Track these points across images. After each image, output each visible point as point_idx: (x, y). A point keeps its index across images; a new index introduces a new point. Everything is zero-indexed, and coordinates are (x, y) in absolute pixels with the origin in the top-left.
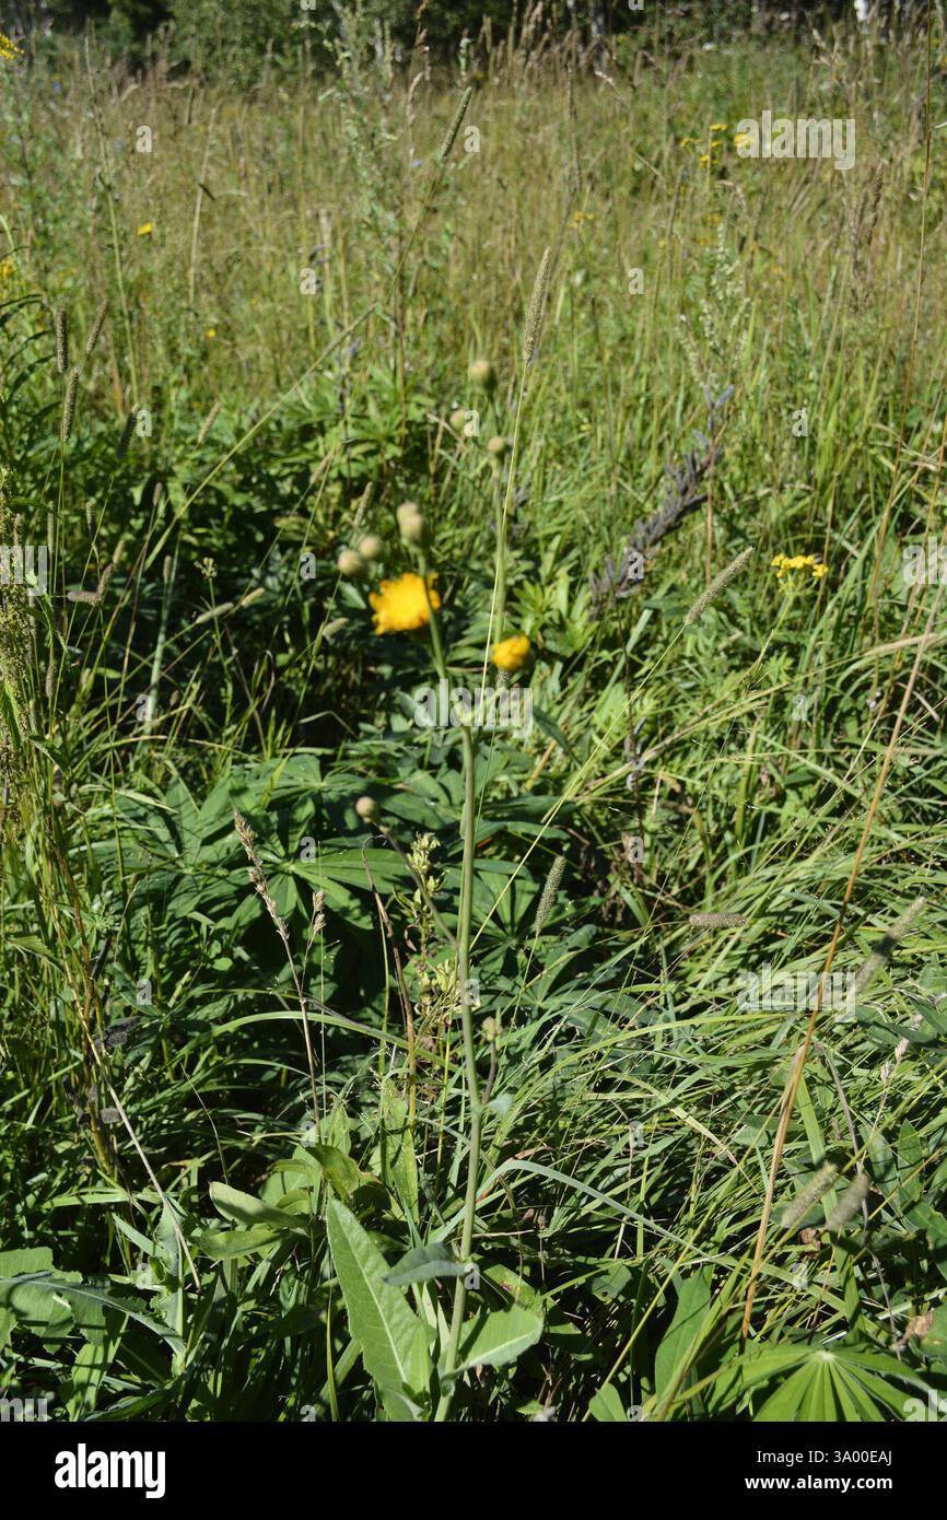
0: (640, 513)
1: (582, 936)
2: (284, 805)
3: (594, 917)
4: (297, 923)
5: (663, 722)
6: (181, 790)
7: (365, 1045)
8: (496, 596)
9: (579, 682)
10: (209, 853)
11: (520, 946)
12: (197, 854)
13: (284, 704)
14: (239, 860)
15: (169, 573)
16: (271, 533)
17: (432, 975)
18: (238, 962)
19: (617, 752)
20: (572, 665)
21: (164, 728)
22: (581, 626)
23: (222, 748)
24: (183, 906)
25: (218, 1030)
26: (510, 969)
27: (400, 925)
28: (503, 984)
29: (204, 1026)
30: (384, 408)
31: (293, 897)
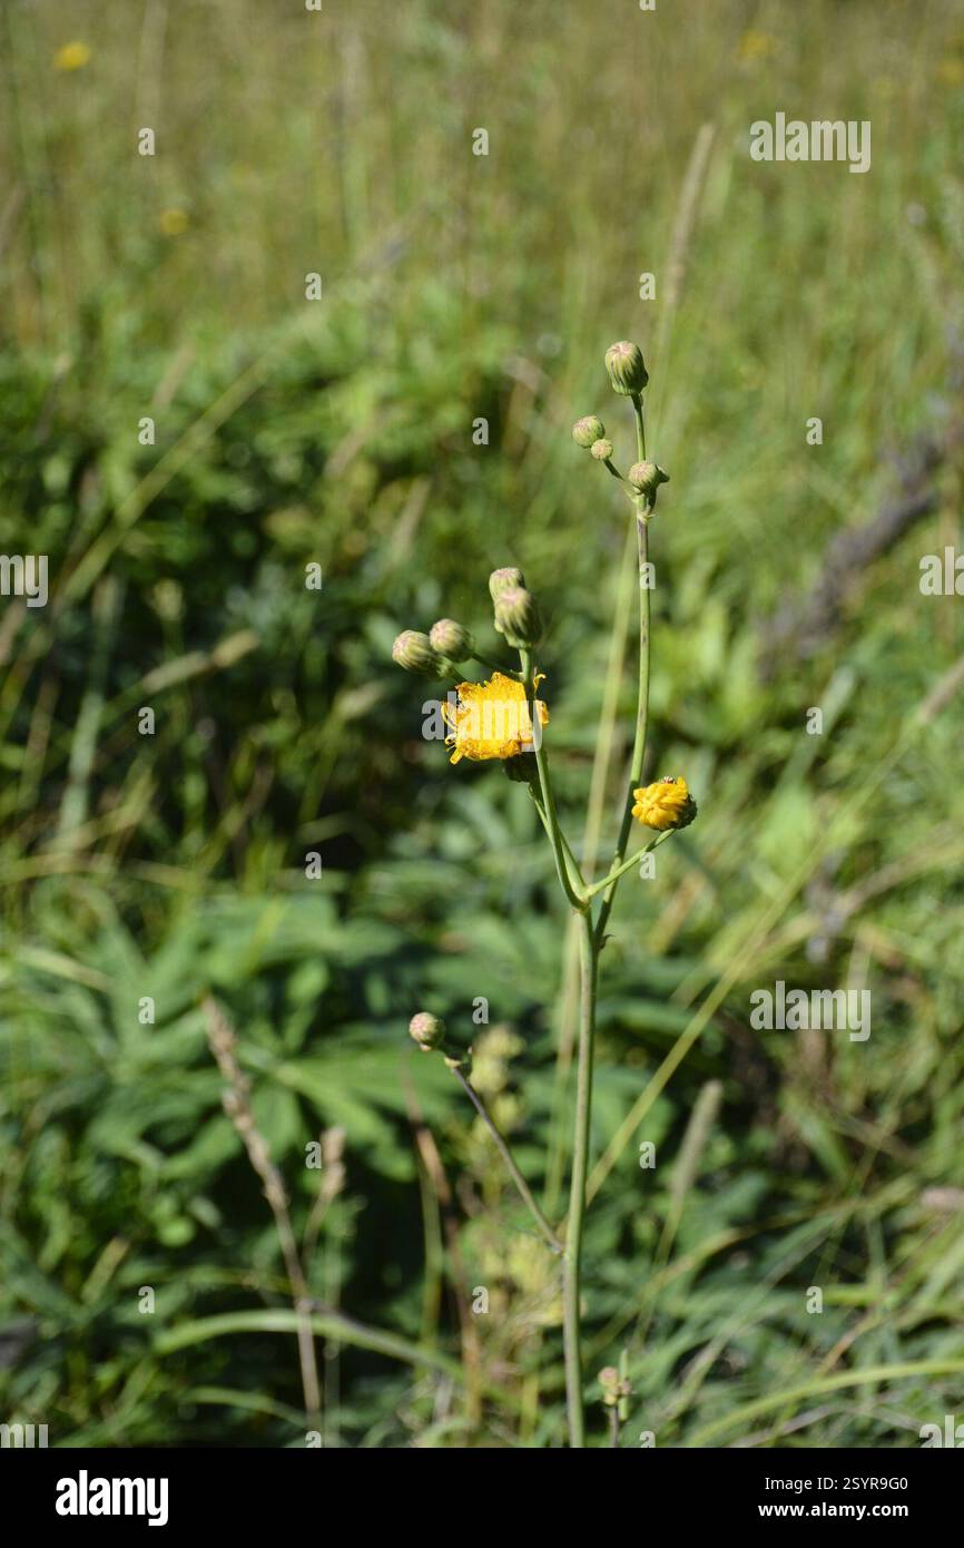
0: (834, 519)
1: (744, 1193)
2: (277, 972)
3: (759, 1162)
4: (292, 1164)
5: (870, 851)
6: (117, 946)
7: (396, 1368)
8: (613, 648)
9: (737, 780)
10: (159, 1047)
11: (643, 1209)
12: (138, 1047)
13: (282, 811)
14: (205, 1060)
15: (108, 602)
16: (265, 543)
17: (505, 1255)
18: (199, 1227)
19: (800, 898)
20: (727, 754)
21: (94, 849)
22: (742, 697)
23: (182, 881)
24: (115, 1134)
25: (168, 1341)
26: (627, 1247)
27: (454, 1170)
28: (616, 1271)
29: (142, 1333)
30: (441, 346)
31: (287, 1123)
